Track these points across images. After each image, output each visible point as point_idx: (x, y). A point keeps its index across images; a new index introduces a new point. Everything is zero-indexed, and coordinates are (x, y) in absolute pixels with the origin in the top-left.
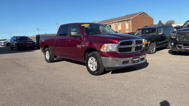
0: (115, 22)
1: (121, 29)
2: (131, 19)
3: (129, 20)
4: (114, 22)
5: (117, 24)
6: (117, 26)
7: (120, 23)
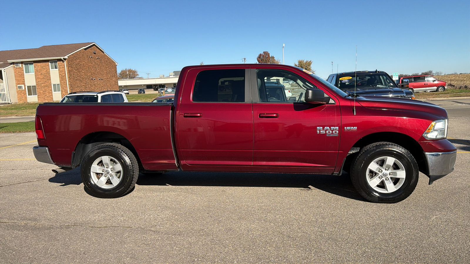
0: (13, 63)
1: (35, 84)
2: (66, 57)
3: (60, 60)
4: (10, 61)
5: (21, 69)
6: (22, 75)
7: (32, 67)
